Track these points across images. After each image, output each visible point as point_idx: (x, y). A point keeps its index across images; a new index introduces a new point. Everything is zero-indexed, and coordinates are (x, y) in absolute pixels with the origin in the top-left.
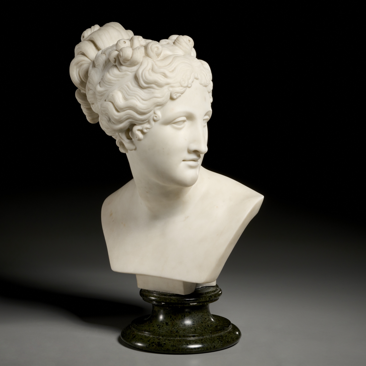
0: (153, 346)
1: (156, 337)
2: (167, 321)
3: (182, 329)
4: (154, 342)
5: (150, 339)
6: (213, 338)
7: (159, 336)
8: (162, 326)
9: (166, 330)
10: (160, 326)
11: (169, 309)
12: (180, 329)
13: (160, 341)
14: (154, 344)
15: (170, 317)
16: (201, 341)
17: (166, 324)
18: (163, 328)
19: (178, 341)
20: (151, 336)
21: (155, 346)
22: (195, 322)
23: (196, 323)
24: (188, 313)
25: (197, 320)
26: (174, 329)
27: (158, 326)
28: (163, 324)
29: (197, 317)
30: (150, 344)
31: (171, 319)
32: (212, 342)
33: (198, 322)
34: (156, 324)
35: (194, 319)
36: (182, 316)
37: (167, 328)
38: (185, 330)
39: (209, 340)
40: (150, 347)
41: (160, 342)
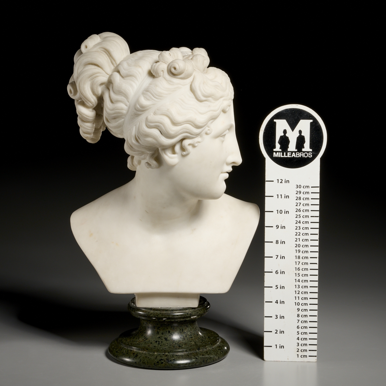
0: (162, 363)
1: (162, 354)
2: (166, 337)
3: (183, 343)
4: (162, 359)
5: (157, 356)
6: (215, 349)
7: (165, 353)
8: (162, 342)
9: (167, 345)
10: (159, 342)
11: (167, 324)
12: (181, 343)
13: (168, 357)
14: (163, 360)
15: (168, 332)
16: (207, 353)
17: (166, 340)
18: (163, 344)
19: (186, 356)
20: (156, 353)
21: (164, 363)
22: (192, 334)
23: (193, 336)
24: (185, 327)
25: (193, 332)
26: (176, 343)
27: (156, 342)
28: (162, 339)
29: (193, 330)
30: (159, 361)
31: (170, 334)
32: (216, 353)
33: (194, 335)
34: (154, 341)
35: (191, 332)
36: (180, 330)
37: (168, 344)
38: (186, 344)
39: (213, 352)
40: (158, 364)
41: (169, 359)
